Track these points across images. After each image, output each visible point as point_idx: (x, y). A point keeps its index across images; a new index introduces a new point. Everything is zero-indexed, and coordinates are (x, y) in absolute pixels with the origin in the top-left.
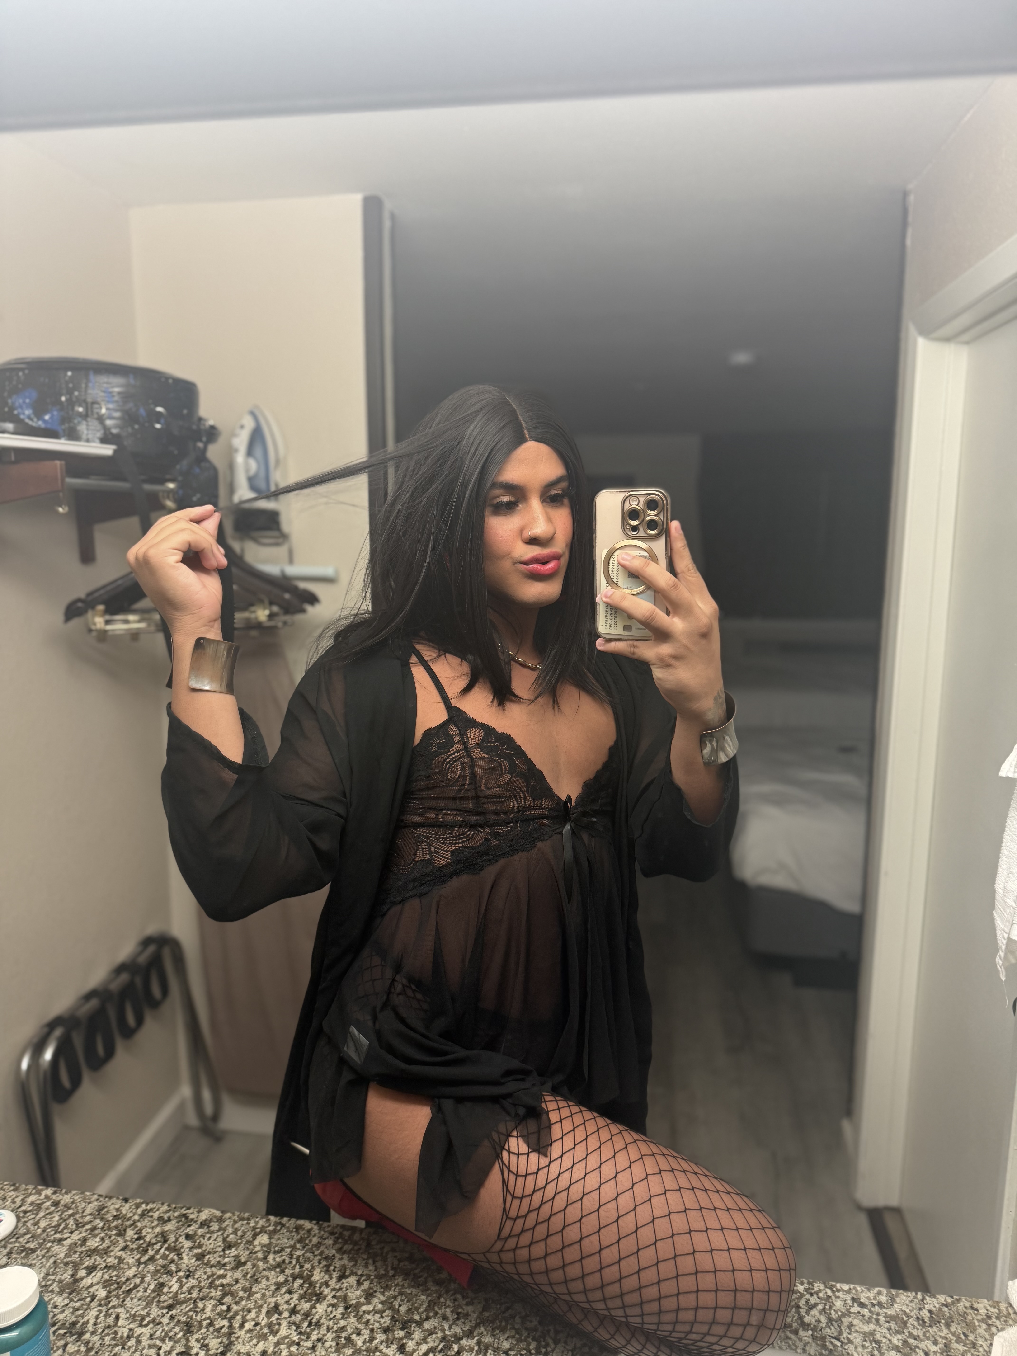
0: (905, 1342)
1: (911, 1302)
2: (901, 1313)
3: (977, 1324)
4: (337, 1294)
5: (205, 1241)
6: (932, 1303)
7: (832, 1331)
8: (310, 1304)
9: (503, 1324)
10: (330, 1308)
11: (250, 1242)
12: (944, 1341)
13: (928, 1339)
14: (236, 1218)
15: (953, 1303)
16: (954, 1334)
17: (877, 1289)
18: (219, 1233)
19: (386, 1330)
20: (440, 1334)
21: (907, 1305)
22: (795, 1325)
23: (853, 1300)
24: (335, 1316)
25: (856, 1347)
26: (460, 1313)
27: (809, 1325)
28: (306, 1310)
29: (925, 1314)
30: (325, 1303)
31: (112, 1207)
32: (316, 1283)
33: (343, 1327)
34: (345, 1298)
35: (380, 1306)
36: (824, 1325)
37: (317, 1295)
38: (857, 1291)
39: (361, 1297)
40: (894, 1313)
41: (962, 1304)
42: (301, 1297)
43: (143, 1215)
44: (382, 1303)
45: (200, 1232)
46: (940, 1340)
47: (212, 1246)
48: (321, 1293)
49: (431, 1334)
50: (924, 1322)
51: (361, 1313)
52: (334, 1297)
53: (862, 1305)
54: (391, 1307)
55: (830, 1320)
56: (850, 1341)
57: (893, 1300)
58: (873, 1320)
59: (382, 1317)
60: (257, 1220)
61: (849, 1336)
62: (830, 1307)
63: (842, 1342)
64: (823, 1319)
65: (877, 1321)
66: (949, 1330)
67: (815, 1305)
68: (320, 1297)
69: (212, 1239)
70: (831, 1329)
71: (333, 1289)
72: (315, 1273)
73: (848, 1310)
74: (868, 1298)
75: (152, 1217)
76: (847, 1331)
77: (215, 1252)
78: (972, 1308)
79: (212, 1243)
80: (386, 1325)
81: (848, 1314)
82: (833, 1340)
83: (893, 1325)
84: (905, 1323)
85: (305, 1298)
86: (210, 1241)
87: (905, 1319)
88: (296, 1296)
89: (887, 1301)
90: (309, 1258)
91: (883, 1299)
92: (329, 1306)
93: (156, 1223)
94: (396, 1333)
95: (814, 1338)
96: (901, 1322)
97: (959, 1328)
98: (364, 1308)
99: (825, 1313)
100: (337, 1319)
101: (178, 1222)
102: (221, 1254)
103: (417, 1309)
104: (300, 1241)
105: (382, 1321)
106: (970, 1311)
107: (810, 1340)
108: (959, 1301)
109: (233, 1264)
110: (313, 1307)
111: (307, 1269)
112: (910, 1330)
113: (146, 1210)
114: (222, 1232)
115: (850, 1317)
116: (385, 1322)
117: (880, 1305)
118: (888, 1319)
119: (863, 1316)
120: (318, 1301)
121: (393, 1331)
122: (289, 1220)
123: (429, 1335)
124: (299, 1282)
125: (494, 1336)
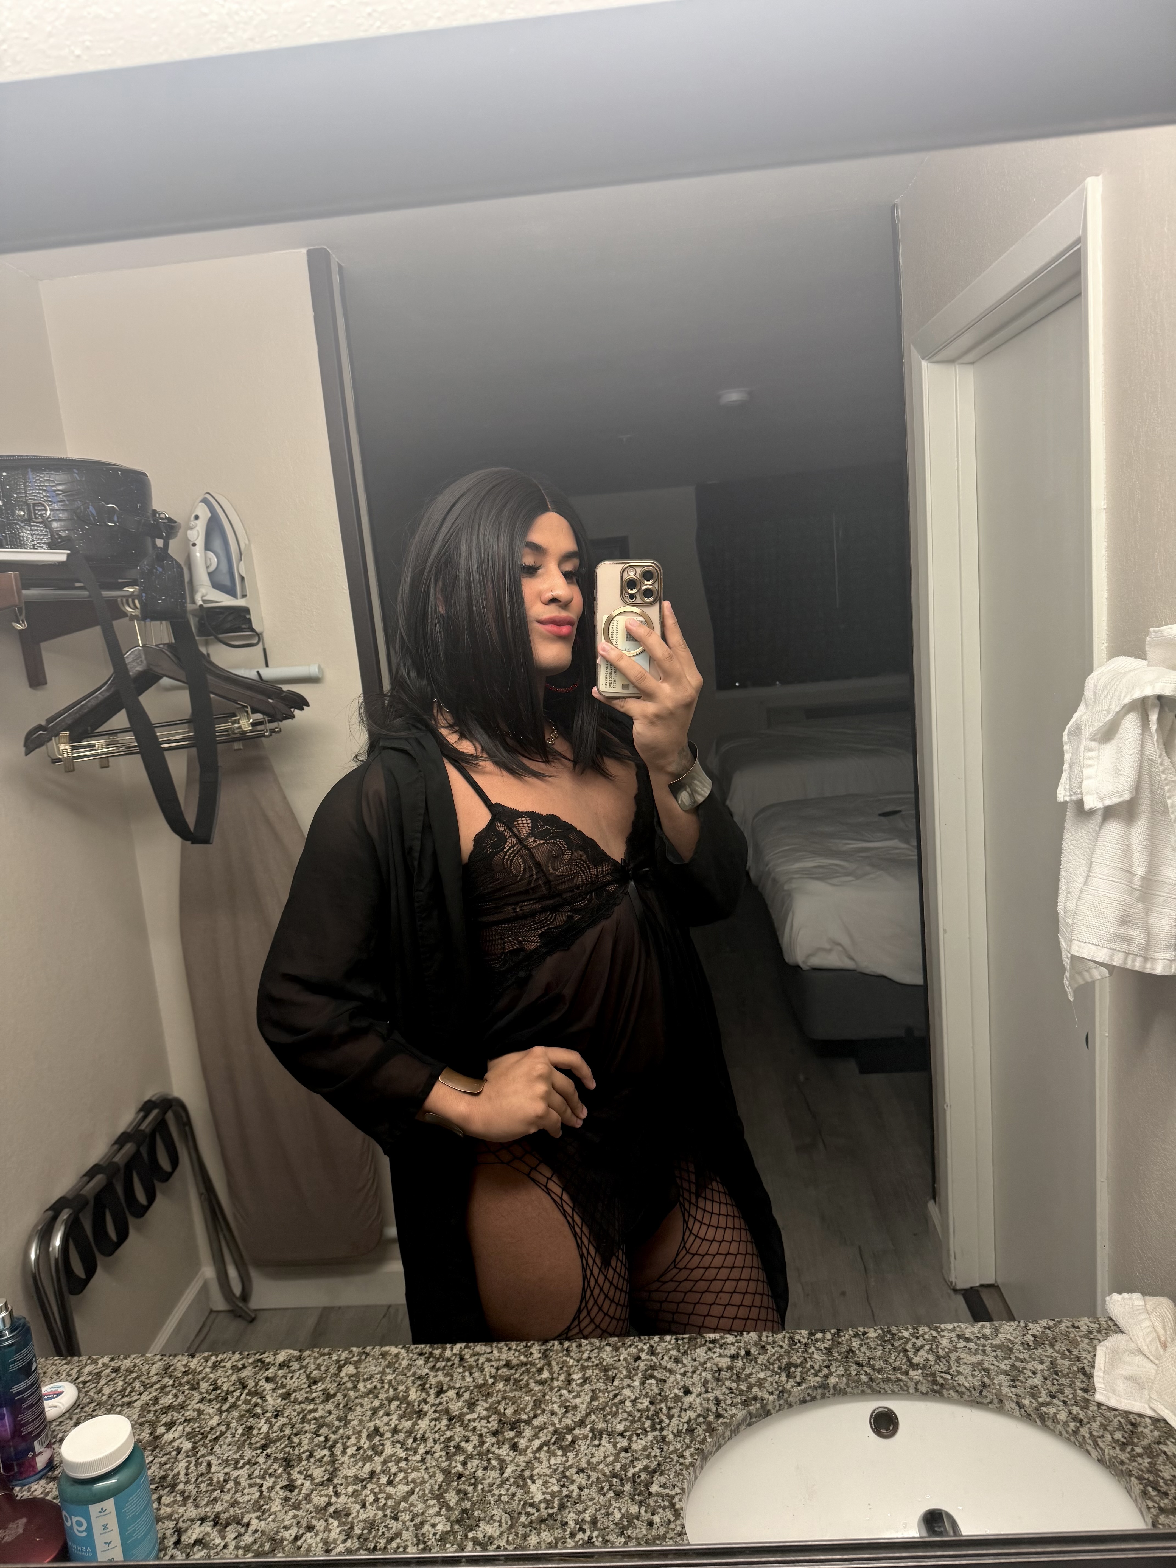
0: (1013, 1366)
1: (1015, 1330)
2: (1006, 1341)
3: (1079, 1340)
4: (438, 1409)
5: (287, 1381)
6: (1035, 1328)
7: (943, 1367)
8: (412, 1422)
9: (614, 1409)
10: (433, 1423)
11: (337, 1375)
12: (1050, 1359)
13: (1034, 1360)
14: (316, 1355)
15: (1055, 1325)
16: (1058, 1352)
17: (980, 1324)
18: (302, 1371)
19: (495, 1433)
20: (551, 1429)
21: (1011, 1333)
22: (904, 1367)
23: (958, 1336)
24: (440, 1429)
25: (966, 1378)
26: (569, 1406)
27: (918, 1365)
28: (408, 1428)
29: (1029, 1339)
30: (427, 1419)
31: (179, 1364)
32: (414, 1401)
33: (451, 1437)
34: (447, 1411)
35: (485, 1413)
36: (932, 1363)
37: (416, 1413)
38: (961, 1328)
39: (463, 1408)
40: (999, 1342)
41: (1063, 1324)
42: (401, 1417)
43: (214, 1367)
44: (486, 1409)
45: (280, 1373)
46: (1046, 1359)
47: (296, 1384)
48: (421, 1411)
49: (542, 1429)
50: (1028, 1345)
51: (466, 1422)
52: (435, 1411)
53: (968, 1340)
54: (497, 1412)
55: (938, 1358)
56: (959, 1373)
57: (996, 1331)
58: (980, 1351)
59: (488, 1422)
60: (339, 1353)
61: (958, 1369)
62: (937, 1346)
63: (952, 1375)
64: (931, 1358)
65: (984, 1351)
66: (1054, 1349)
67: (922, 1346)
68: (421, 1414)
69: (295, 1378)
70: (939, 1365)
71: (433, 1405)
72: (411, 1393)
73: (955, 1347)
74: (973, 1333)
75: (224, 1367)
76: (956, 1364)
77: (301, 1389)
78: (1074, 1327)
79: (296, 1381)
80: (494, 1428)
81: (956, 1349)
82: (943, 1375)
83: (999, 1353)
84: (1011, 1350)
85: (405, 1417)
86: (293, 1380)
87: (1011, 1346)
88: (395, 1417)
89: (992, 1332)
90: (402, 1380)
91: (988, 1331)
92: (431, 1421)
93: (230, 1372)
94: (506, 1434)
95: (925, 1376)
96: (1007, 1349)
97: (1063, 1345)
98: (469, 1417)
99: (933, 1352)
100: (442, 1431)
101: (254, 1368)
102: (308, 1390)
103: (524, 1409)
104: (388, 1366)
105: (490, 1425)
106: (1072, 1329)
107: (921, 1378)
108: (1060, 1322)
109: (322, 1398)
110: (415, 1424)
111: (402, 1391)
112: (1016, 1354)
113: (217, 1362)
114: (304, 1370)
115: (957, 1352)
116: (492, 1427)
117: (985, 1337)
118: (993, 1349)
119: (970, 1349)
120: (419, 1418)
121: (502, 1433)
122: (373, 1349)
123: (540, 1431)
124: (395, 1404)
125: (606, 1421)
